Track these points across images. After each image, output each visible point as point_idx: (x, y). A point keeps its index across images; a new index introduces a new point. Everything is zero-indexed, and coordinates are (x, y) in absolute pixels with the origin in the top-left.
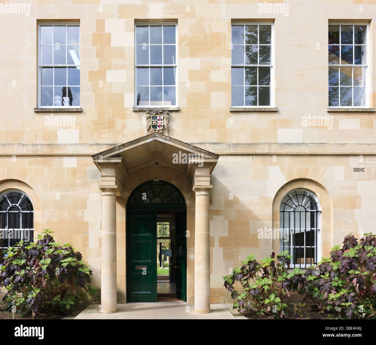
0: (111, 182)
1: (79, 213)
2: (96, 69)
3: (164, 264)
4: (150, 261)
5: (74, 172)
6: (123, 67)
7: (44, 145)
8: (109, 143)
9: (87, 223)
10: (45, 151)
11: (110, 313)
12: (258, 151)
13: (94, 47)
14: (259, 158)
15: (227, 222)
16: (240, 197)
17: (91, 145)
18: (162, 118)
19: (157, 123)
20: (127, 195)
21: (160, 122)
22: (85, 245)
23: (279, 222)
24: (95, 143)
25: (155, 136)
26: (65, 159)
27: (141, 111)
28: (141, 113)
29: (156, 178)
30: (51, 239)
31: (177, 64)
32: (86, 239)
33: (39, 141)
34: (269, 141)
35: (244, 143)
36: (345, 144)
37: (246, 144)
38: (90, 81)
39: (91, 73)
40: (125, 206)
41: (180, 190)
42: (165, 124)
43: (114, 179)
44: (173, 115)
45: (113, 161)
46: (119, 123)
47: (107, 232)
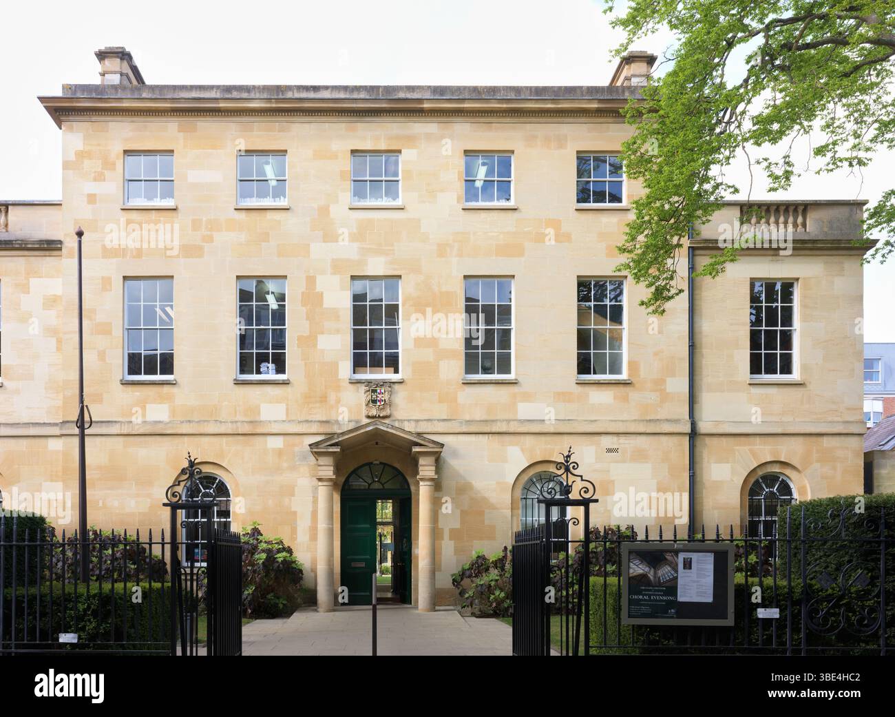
0: (329, 472)
1: (286, 500)
2: (307, 333)
3: (383, 568)
4: (368, 557)
5: (280, 453)
6: (338, 331)
7: (246, 422)
8: (321, 419)
9: (295, 513)
10: (246, 429)
11: (327, 612)
12: (494, 430)
13: (304, 308)
14: (496, 437)
15: (459, 511)
16: (473, 482)
17: (300, 422)
18: (383, 391)
19: (377, 397)
20: (343, 479)
21: (380, 396)
22: (293, 538)
23: (520, 511)
24: (304, 419)
25: (376, 424)
26: (270, 439)
27: (359, 382)
28: (359, 385)
29: (376, 460)
30: (260, 533)
31: (400, 326)
32: (294, 531)
33: (240, 418)
34: (506, 417)
35: (479, 419)
36: (595, 421)
37: (481, 421)
38: (298, 347)
39: (299, 338)
40: (340, 493)
41: (404, 474)
42: (386, 398)
43: (332, 468)
44: (396, 387)
45: (331, 450)
46: (332, 397)
47: (324, 525)
